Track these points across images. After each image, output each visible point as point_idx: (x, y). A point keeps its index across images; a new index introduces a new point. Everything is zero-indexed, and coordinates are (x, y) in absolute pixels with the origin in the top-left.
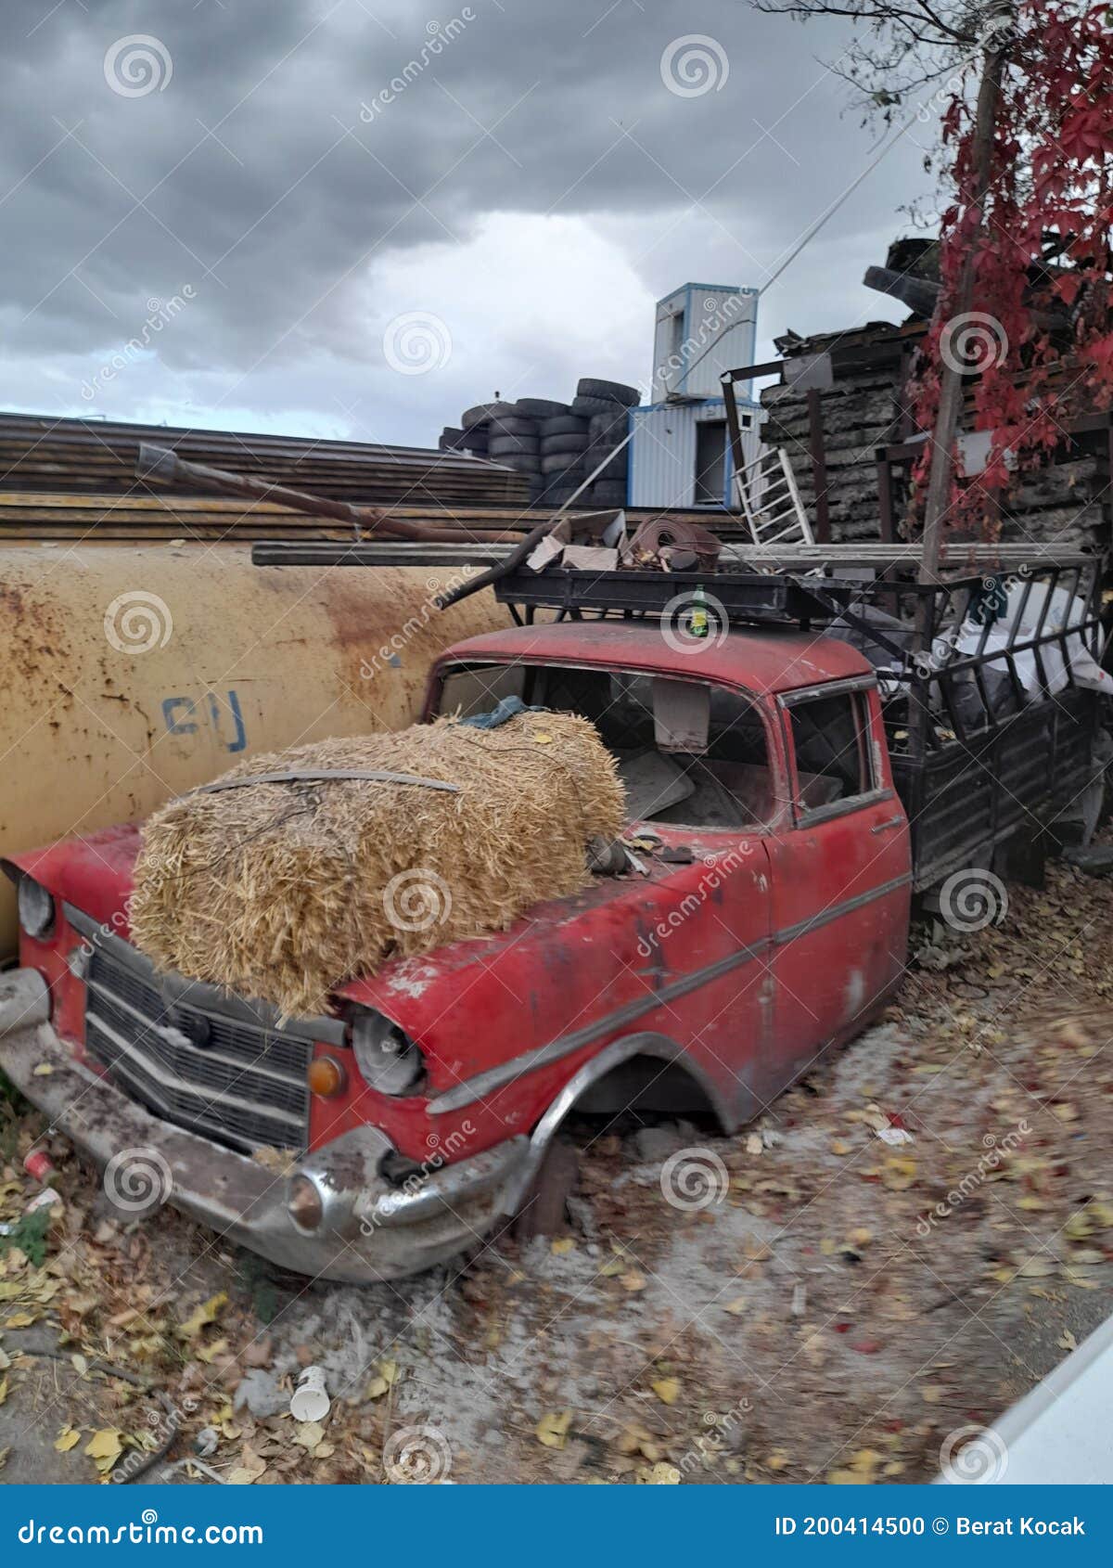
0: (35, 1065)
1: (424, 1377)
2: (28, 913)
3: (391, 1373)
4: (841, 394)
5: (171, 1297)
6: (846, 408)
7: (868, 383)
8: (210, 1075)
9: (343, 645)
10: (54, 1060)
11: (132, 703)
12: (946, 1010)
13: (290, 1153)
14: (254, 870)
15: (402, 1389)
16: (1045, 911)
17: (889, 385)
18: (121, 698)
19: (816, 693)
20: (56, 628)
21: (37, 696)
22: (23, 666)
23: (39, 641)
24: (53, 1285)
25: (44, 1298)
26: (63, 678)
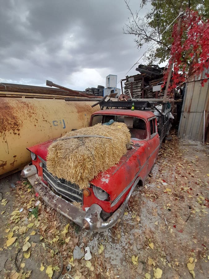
0: (35, 182)
1: (108, 247)
2: (33, 156)
3: (102, 248)
4: (135, 83)
5: (60, 224)
6: (135, 85)
7: (138, 81)
8: (64, 187)
9: (79, 112)
10: (38, 181)
11: (48, 122)
12: (161, 161)
13: (80, 203)
14: (73, 159)
15: (105, 251)
16: (166, 146)
17: (141, 82)
18: (46, 121)
19: (152, 119)
20: (35, 110)
21: (32, 121)
22: (29, 116)
23: (32, 112)
24: (39, 223)
25: (37, 226)
26: (36, 118)
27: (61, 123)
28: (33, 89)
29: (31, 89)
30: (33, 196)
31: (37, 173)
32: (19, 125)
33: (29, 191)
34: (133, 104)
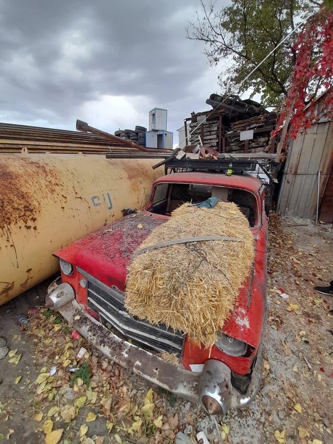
0: (74, 316)
2: (63, 266)
4: (207, 125)
5: (134, 391)
8: (140, 327)
9: (130, 179)
10: (79, 313)
11: (84, 199)
13: (175, 355)
15: (231, 434)
19: (262, 190)
20: (58, 177)
21: (56, 199)
22: (50, 190)
23: (54, 181)
24: (95, 394)
25: (94, 401)
26: (63, 193)
27: (105, 199)
28: (28, 132)
29: (25, 132)
30: (68, 339)
31: (75, 298)
32: (34, 211)
33: (57, 328)
34: (231, 165)
